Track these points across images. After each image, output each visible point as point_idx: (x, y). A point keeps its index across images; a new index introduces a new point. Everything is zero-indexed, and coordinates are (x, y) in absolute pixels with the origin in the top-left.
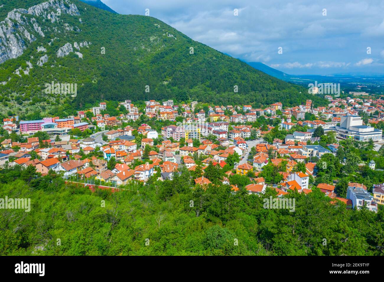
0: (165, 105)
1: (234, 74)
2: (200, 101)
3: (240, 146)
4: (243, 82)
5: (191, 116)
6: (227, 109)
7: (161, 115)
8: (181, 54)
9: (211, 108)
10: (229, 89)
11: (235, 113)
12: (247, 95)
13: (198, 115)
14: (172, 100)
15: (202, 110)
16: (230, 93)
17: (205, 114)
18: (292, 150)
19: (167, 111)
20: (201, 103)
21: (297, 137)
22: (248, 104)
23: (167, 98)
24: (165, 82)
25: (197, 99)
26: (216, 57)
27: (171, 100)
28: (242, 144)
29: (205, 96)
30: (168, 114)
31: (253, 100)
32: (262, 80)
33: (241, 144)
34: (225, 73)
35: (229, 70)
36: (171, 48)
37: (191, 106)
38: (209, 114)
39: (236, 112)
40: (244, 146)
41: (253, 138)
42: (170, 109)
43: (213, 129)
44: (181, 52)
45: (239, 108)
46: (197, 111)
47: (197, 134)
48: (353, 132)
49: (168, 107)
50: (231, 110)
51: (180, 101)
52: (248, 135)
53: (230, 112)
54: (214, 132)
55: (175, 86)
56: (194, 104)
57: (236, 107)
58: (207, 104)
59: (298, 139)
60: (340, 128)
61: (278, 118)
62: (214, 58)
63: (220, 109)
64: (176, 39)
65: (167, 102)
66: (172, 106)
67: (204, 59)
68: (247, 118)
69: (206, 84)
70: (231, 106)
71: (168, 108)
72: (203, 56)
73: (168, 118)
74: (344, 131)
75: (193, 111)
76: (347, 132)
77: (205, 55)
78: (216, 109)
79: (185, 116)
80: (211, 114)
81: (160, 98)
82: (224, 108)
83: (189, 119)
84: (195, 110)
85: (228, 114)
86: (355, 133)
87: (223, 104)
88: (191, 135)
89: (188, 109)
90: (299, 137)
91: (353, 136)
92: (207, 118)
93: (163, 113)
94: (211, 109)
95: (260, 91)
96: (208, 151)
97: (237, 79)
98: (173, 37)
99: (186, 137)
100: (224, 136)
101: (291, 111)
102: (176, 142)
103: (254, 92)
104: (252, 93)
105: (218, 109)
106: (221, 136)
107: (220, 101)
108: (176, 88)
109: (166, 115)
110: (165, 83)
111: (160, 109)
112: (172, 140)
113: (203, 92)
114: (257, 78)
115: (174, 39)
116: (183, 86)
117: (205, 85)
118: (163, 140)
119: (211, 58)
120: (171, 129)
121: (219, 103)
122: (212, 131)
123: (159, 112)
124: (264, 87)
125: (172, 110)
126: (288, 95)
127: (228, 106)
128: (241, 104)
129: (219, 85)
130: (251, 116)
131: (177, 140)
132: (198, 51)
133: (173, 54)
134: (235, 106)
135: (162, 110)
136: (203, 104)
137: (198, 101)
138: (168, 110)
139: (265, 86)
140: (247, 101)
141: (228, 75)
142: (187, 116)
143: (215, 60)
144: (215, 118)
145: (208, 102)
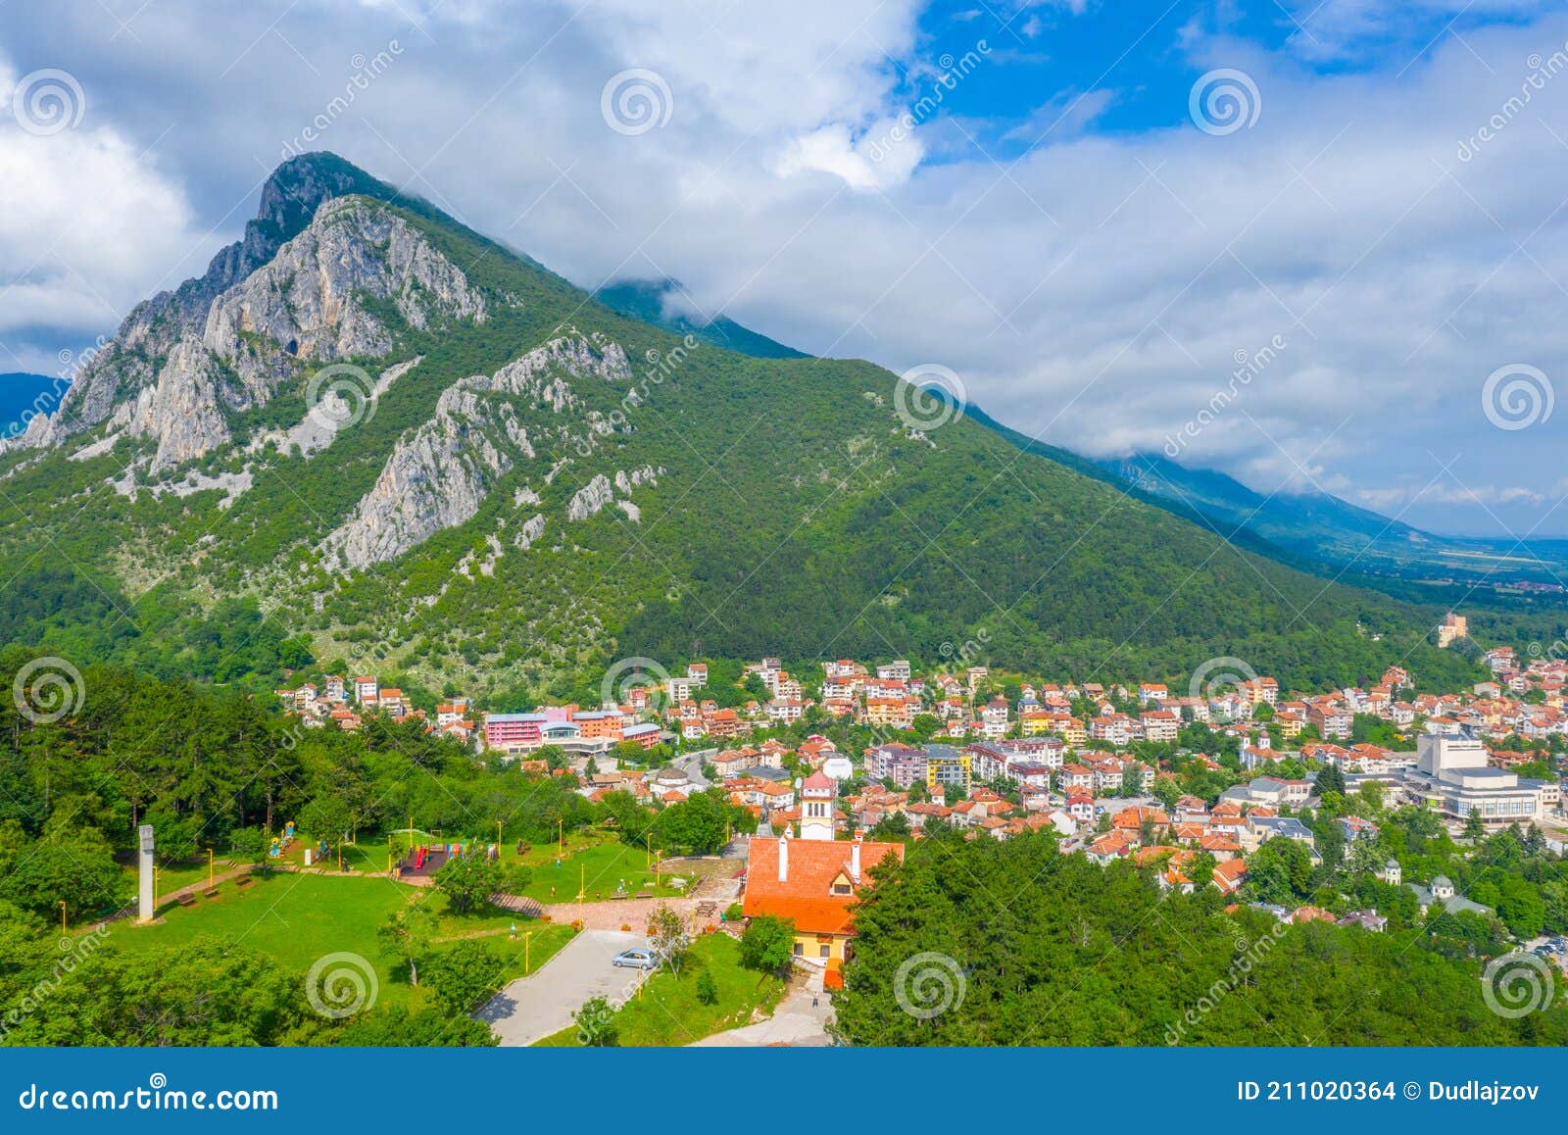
0: (884, 675)
1: (1122, 575)
2: (999, 665)
3: (1077, 810)
4: (1150, 602)
5: (964, 715)
6: (1083, 694)
7: (870, 709)
8: (947, 501)
9: (1029, 690)
10: (1098, 626)
11: (1108, 709)
12: (1160, 649)
13: (986, 713)
14: (907, 662)
15: (1001, 697)
16: (1099, 641)
17: (1006, 711)
18: (1220, 828)
19: (889, 696)
20: (999, 670)
21: (1255, 794)
22: (1158, 679)
23: (890, 656)
24: (888, 596)
25: (988, 660)
26: (1066, 512)
27: (902, 662)
28: (1080, 806)
29: (1014, 648)
30: (891, 704)
31: (1176, 666)
32: (1220, 597)
33: (1077, 806)
34: (1091, 573)
35: (1106, 561)
36: (914, 479)
37: (964, 683)
38: (1022, 711)
39: (1110, 706)
40: (1088, 812)
41: (1131, 790)
42: (898, 689)
43: (1009, 760)
44: (948, 496)
45: (1123, 692)
46: (985, 699)
47: (960, 772)
48: (1443, 788)
49: (892, 683)
50: (1096, 699)
51: (933, 663)
52: (1116, 781)
53: (1094, 704)
54: (1013, 768)
55: (922, 612)
56: (977, 674)
57: (1116, 690)
58: (1019, 675)
59: (1259, 799)
60: (1417, 774)
61: (1257, 729)
62: (1058, 518)
63: (1062, 694)
64: (934, 445)
65: (892, 667)
66: (905, 679)
67: (1024, 521)
68: (1144, 729)
69: (1022, 607)
70: (1098, 687)
71: (892, 688)
72: (1019, 510)
73: (889, 719)
74: (1424, 782)
75: (972, 697)
76: (1428, 787)
77: (1027, 505)
78: (1048, 695)
79: (944, 715)
80: (1028, 710)
81: (870, 654)
82: (1074, 692)
83: (954, 725)
84: (977, 695)
85: (1085, 711)
86: (1450, 789)
87: (1072, 677)
88: (945, 772)
89: (957, 691)
90: (1263, 795)
91: (1442, 798)
92: (1013, 723)
93: (877, 703)
94: (1029, 693)
95: (1206, 637)
96: (977, 818)
97: (1130, 590)
98: (923, 442)
99: (928, 779)
100: (1040, 780)
101: (1308, 707)
102: (901, 790)
103: (1182, 639)
104: (1179, 642)
105: (1054, 695)
106: (1030, 779)
107: (1064, 669)
108: (921, 619)
109: (883, 708)
110: (891, 601)
111: (868, 688)
112: (889, 784)
113: (1009, 634)
114: (1203, 588)
115: (929, 446)
116: (946, 612)
117: (1019, 610)
118: (865, 785)
119: (1048, 517)
120: (888, 755)
121: (1059, 674)
122: (1007, 764)
123: (864, 700)
124: (1221, 623)
125: (904, 695)
126: (1305, 653)
127: (1089, 687)
128: (1133, 678)
129: (1067, 611)
130: (1158, 722)
131: (905, 785)
132: (1007, 492)
133: (921, 503)
134: (1112, 687)
135: (873, 692)
136: (1006, 675)
137: (992, 666)
138: (892, 694)
139: (1229, 619)
140: (1156, 669)
141: (1099, 579)
142: (952, 716)
143: (1059, 525)
144: (1036, 722)
145: (1023, 670)
